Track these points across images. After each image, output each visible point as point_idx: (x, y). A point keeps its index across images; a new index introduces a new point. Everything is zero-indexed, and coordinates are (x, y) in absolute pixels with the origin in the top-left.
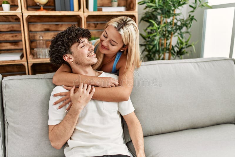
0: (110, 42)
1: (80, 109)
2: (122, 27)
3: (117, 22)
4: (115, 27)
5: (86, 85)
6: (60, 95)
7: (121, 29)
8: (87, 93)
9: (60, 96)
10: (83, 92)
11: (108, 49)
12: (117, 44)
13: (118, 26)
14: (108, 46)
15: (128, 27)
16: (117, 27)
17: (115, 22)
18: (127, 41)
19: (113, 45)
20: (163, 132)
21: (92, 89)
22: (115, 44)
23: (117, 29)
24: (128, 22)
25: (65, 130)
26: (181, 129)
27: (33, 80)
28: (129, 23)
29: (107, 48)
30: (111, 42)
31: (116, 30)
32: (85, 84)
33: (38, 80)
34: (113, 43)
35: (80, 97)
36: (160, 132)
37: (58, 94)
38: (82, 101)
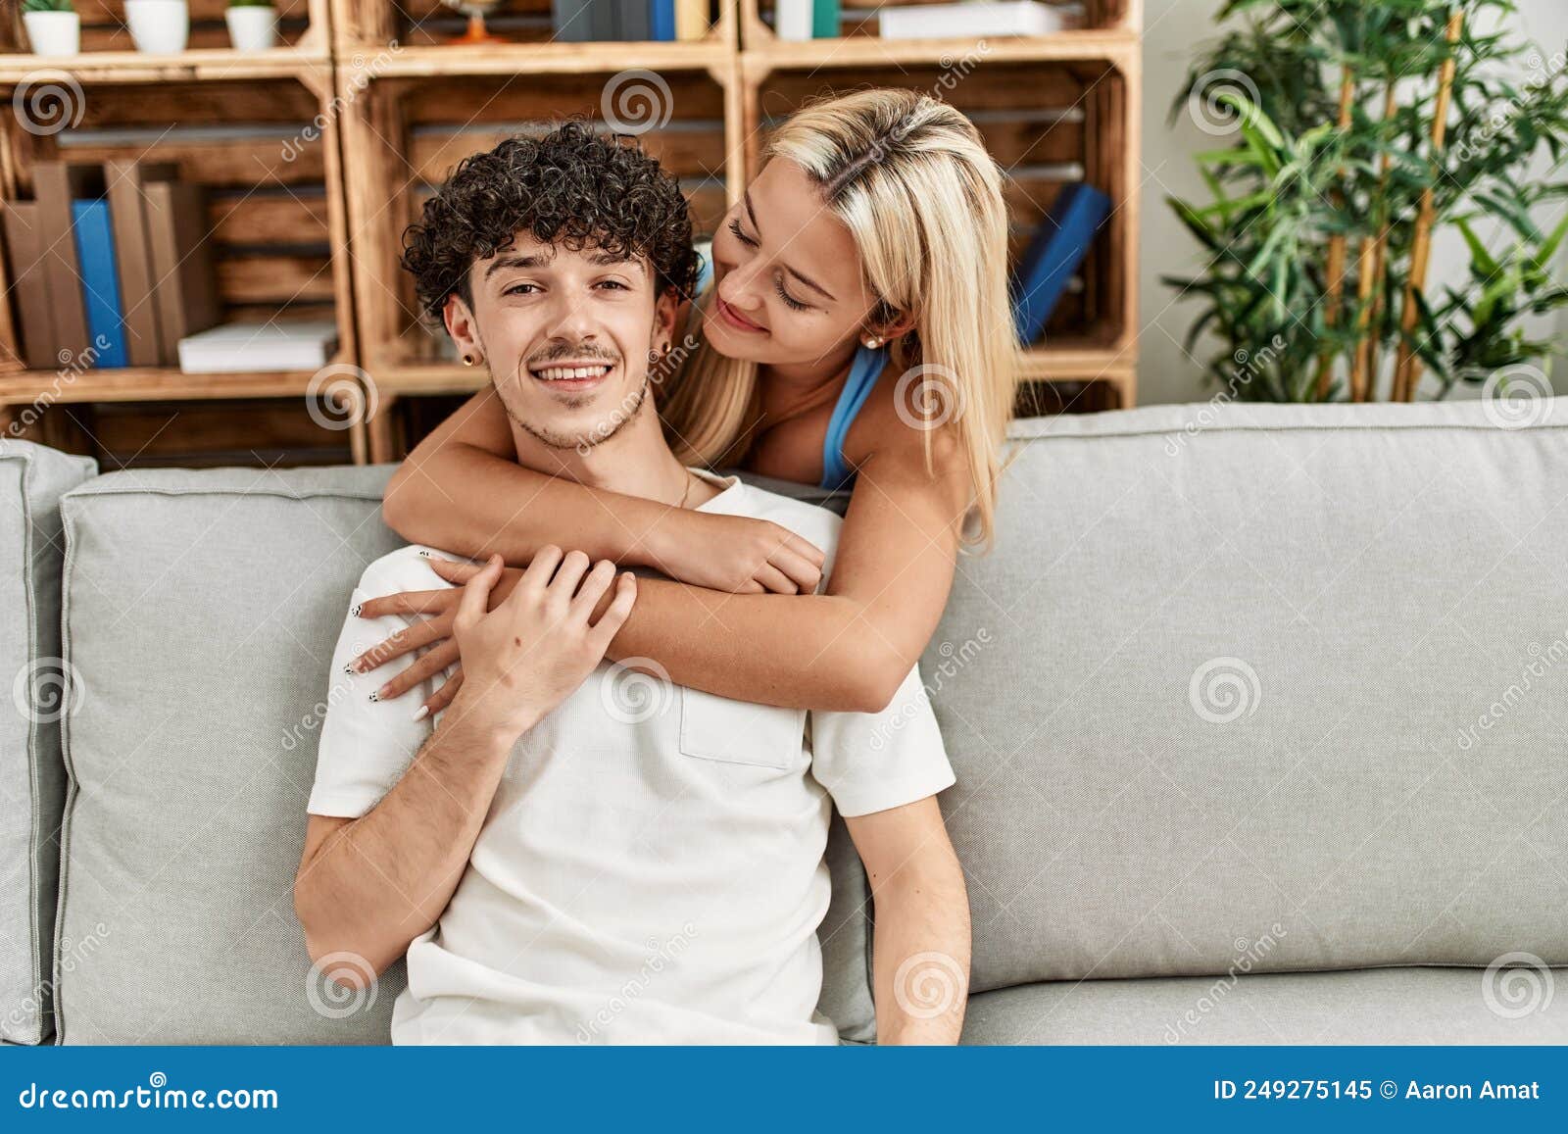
0: (778, 276)
1: (503, 726)
2: (865, 177)
3: (833, 135)
4: (814, 176)
5: (578, 563)
6: (399, 607)
7: (850, 191)
8: (567, 619)
9: (398, 614)
10: (543, 609)
11: (762, 330)
12: (825, 299)
13: (837, 165)
14: (763, 305)
15: (915, 175)
16: (823, 172)
17: (820, 132)
18: (900, 279)
19: (797, 305)
20: (1182, 964)
21: (614, 591)
22: (811, 295)
23: (827, 190)
24: (916, 134)
25: (393, 866)
26: (1338, 956)
27: (252, 501)
28: (923, 145)
29: (756, 320)
30: (783, 278)
31: (816, 194)
32: (572, 549)
33: (284, 504)
34: (794, 287)
35: (518, 641)
36: (1160, 962)
37: (387, 605)
38: (525, 670)
